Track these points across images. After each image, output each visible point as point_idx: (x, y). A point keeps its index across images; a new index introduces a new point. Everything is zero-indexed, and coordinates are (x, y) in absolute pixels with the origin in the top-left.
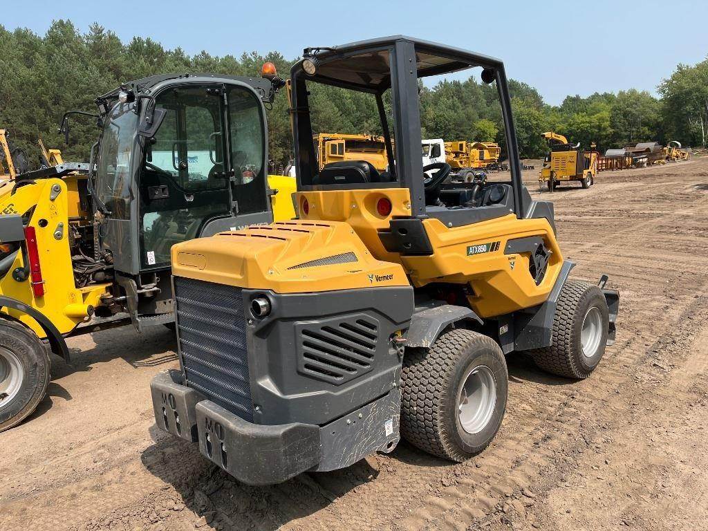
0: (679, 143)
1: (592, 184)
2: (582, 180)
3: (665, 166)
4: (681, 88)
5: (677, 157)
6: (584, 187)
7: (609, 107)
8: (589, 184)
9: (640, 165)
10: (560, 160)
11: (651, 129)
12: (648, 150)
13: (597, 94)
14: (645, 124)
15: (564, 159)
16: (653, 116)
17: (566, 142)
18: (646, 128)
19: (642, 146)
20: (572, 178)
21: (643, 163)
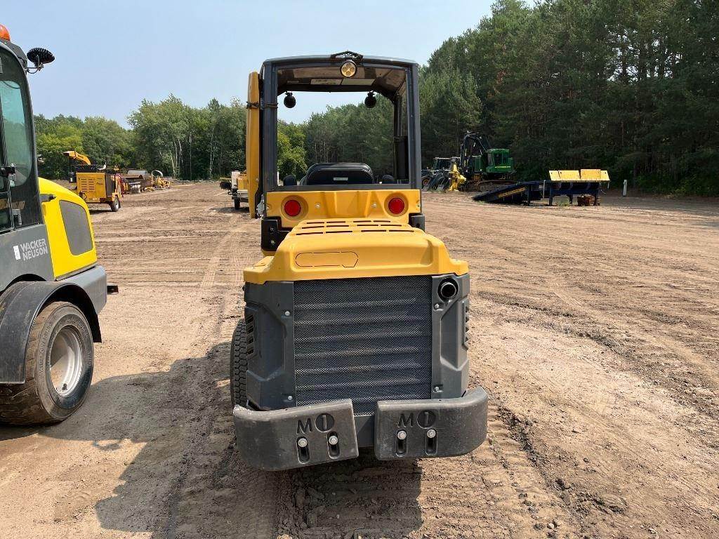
0: (161, 173)
1: (120, 207)
2: (111, 203)
3: (154, 193)
4: (150, 121)
5: (162, 185)
6: (114, 210)
7: (80, 131)
8: (117, 206)
9: (135, 191)
10: (88, 181)
11: (125, 157)
12: (141, 177)
13: (62, 117)
14: (118, 152)
15: (91, 180)
16: (125, 145)
17: (89, 163)
18: (119, 156)
19: (133, 173)
20: (103, 201)
21: (137, 189)
